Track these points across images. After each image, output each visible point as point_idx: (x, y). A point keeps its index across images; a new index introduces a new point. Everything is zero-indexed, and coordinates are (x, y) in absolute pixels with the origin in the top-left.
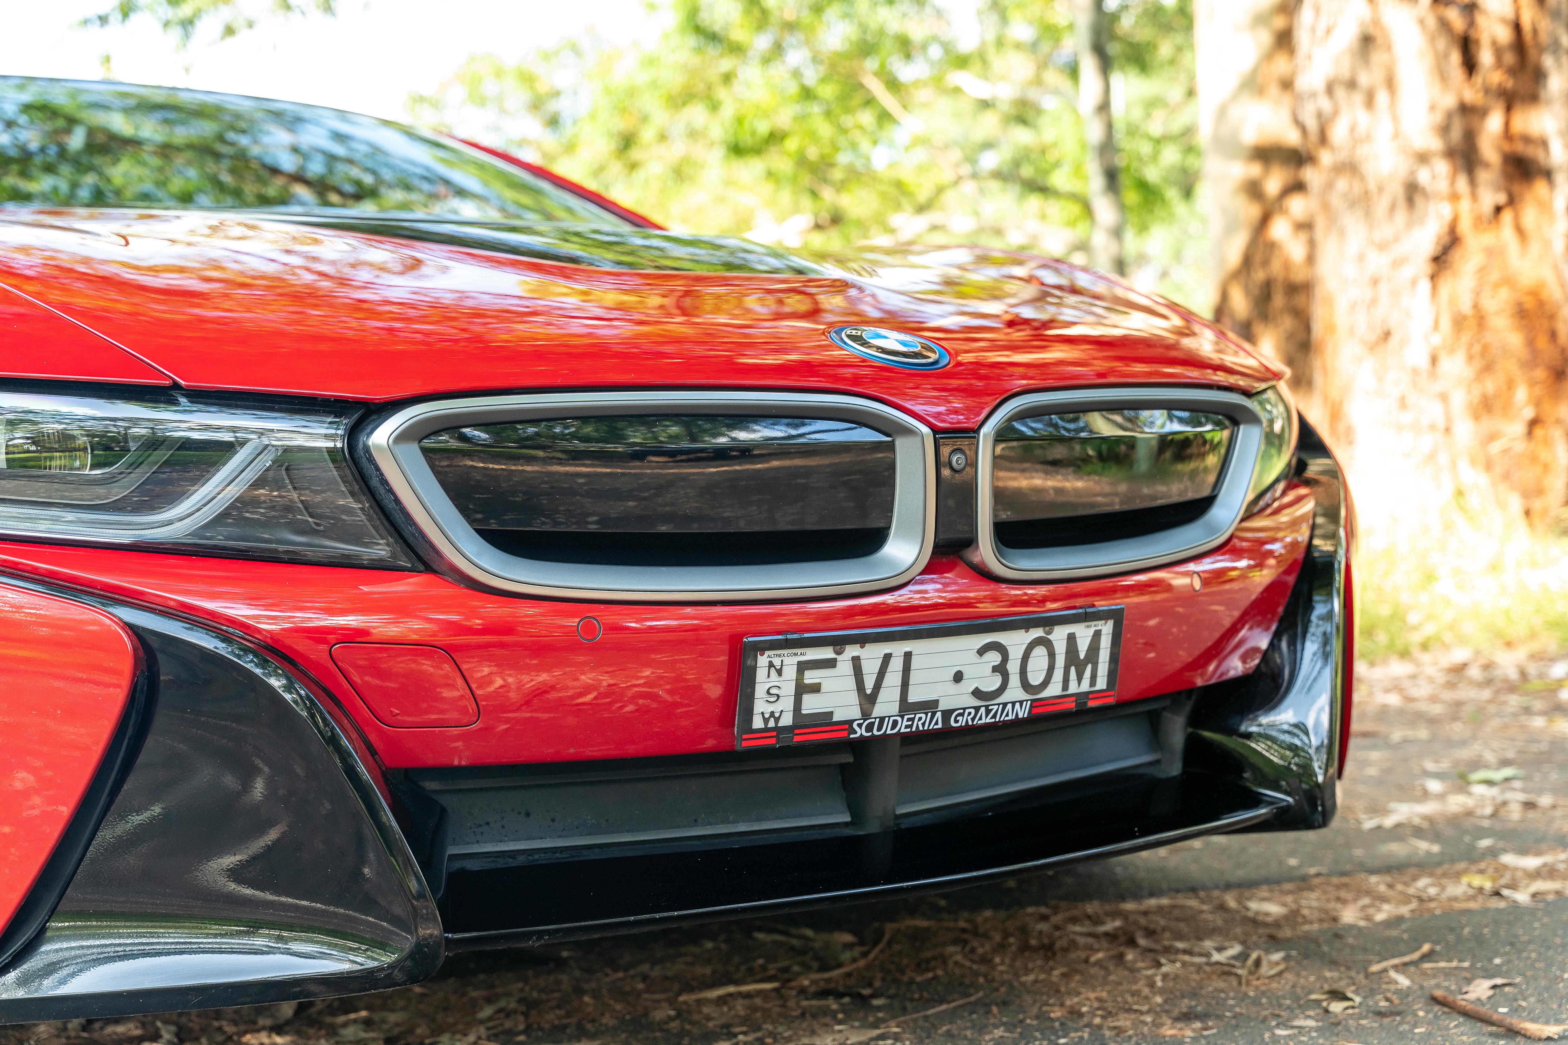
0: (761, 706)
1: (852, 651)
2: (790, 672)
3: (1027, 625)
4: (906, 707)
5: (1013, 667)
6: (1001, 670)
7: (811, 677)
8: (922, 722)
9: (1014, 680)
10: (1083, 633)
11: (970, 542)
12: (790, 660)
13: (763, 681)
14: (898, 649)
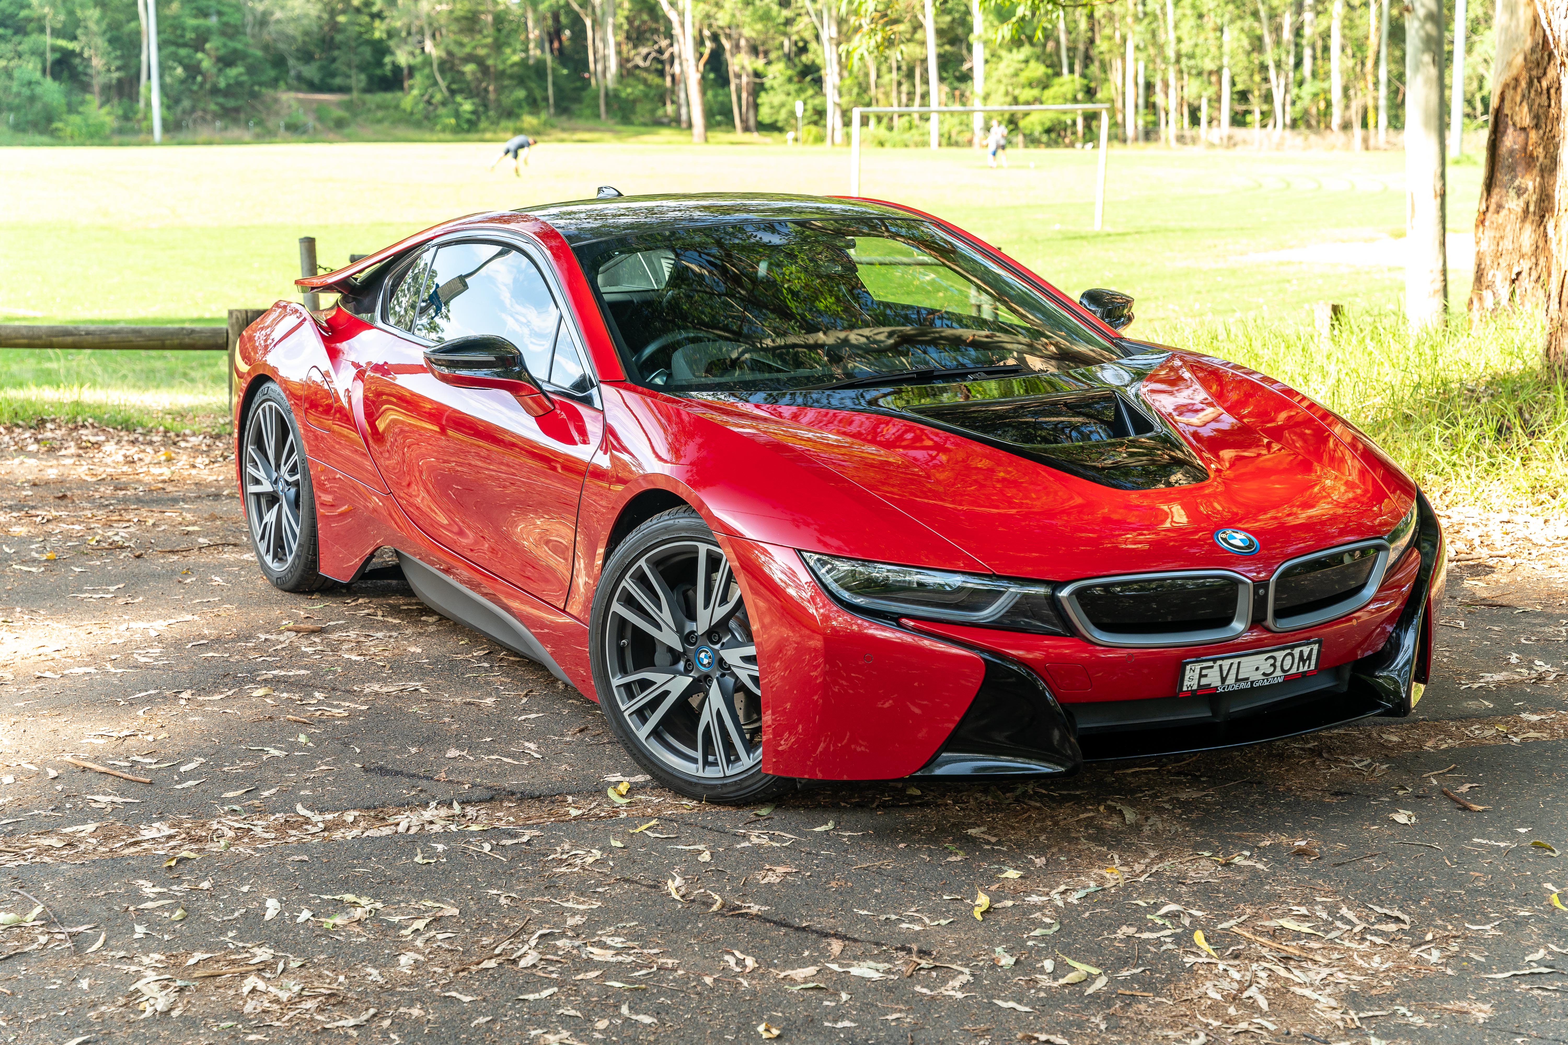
0: (1186, 682)
1: (1219, 662)
2: (1197, 671)
3: (1283, 649)
4: (1237, 680)
5: (1278, 664)
6: (1274, 665)
7: (1204, 672)
8: (1243, 685)
9: (1278, 669)
10: (1306, 650)
11: (1265, 619)
12: (1198, 667)
13: (1188, 674)
14: (1236, 660)
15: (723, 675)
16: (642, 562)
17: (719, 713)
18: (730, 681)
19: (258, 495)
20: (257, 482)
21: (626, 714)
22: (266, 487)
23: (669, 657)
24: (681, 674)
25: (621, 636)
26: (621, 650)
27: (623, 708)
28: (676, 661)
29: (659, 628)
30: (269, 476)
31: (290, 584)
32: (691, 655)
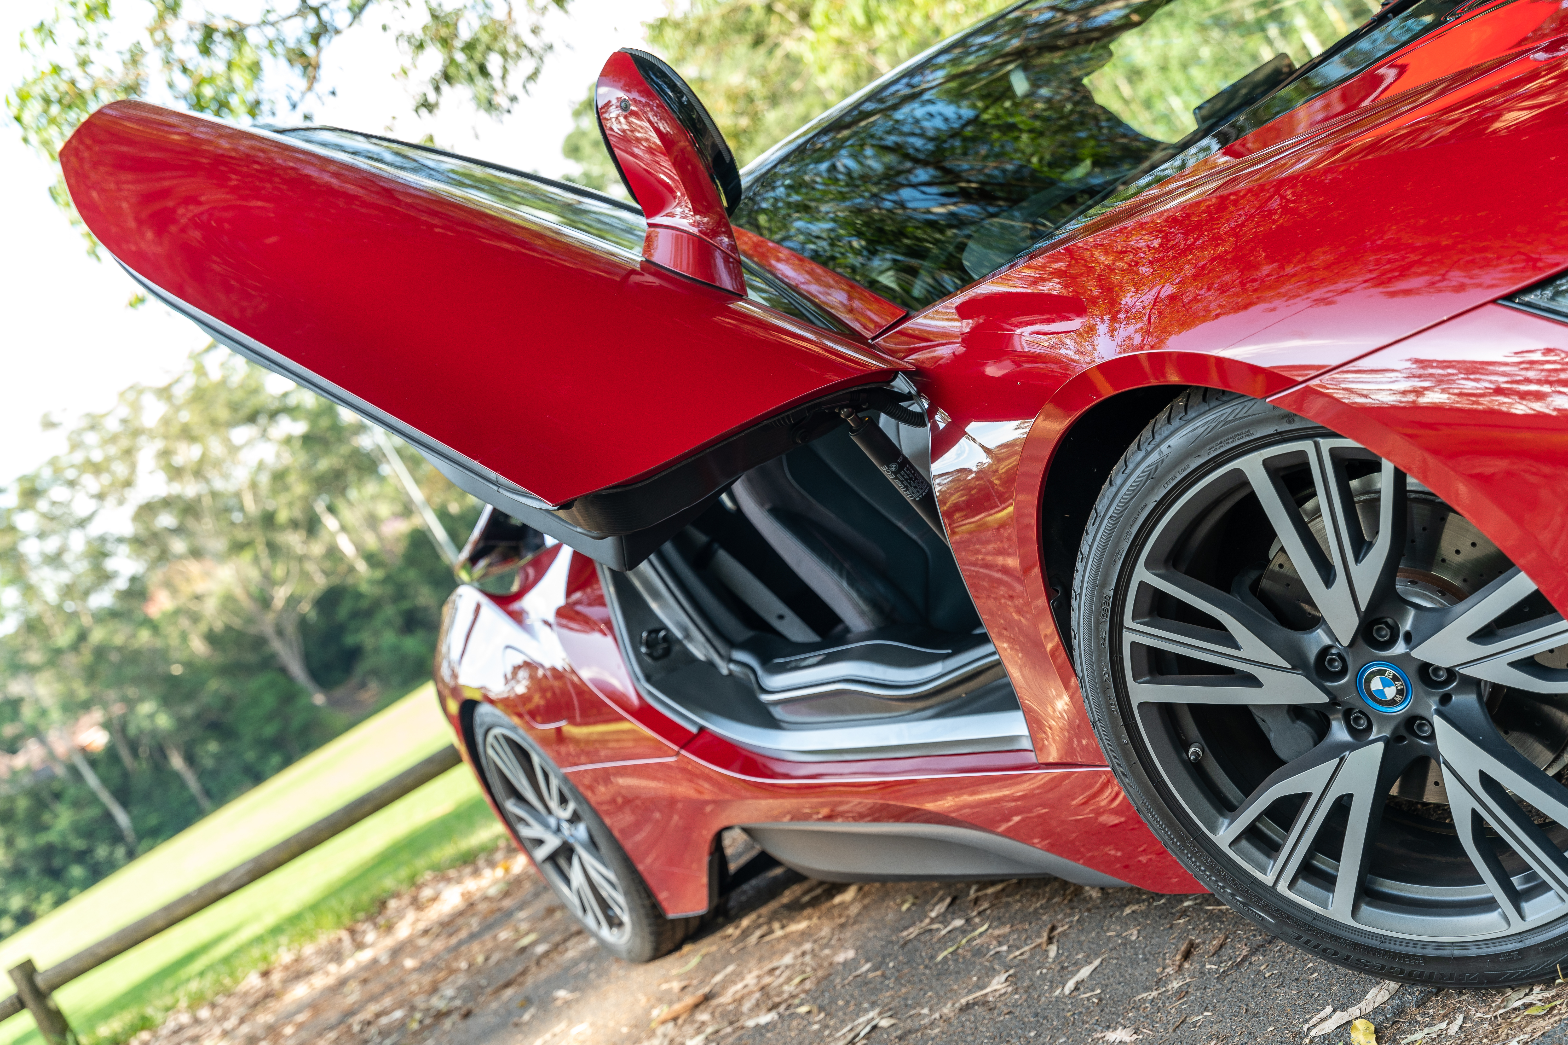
15: (1445, 699)
16: (1142, 574)
17: (1486, 781)
18: (1466, 700)
19: (552, 858)
20: (540, 842)
21: (1282, 888)
22: (552, 843)
23: (1302, 730)
24: (1352, 747)
25: (1181, 744)
26: (1197, 770)
27: (1268, 879)
28: (1321, 729)
29: (1251, 681)
30: (546, 826)
31: (648, 950)
32: (1350, 698)
